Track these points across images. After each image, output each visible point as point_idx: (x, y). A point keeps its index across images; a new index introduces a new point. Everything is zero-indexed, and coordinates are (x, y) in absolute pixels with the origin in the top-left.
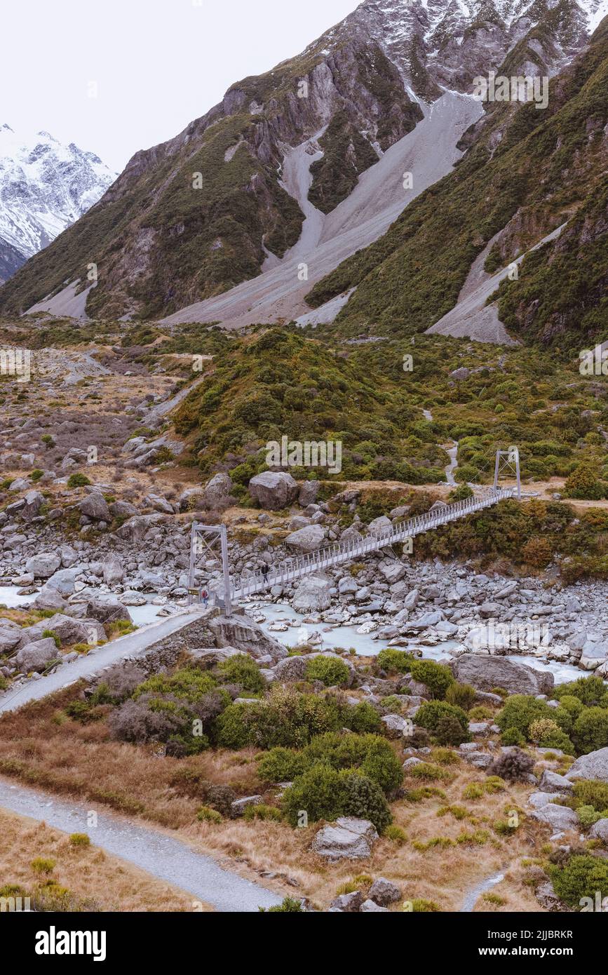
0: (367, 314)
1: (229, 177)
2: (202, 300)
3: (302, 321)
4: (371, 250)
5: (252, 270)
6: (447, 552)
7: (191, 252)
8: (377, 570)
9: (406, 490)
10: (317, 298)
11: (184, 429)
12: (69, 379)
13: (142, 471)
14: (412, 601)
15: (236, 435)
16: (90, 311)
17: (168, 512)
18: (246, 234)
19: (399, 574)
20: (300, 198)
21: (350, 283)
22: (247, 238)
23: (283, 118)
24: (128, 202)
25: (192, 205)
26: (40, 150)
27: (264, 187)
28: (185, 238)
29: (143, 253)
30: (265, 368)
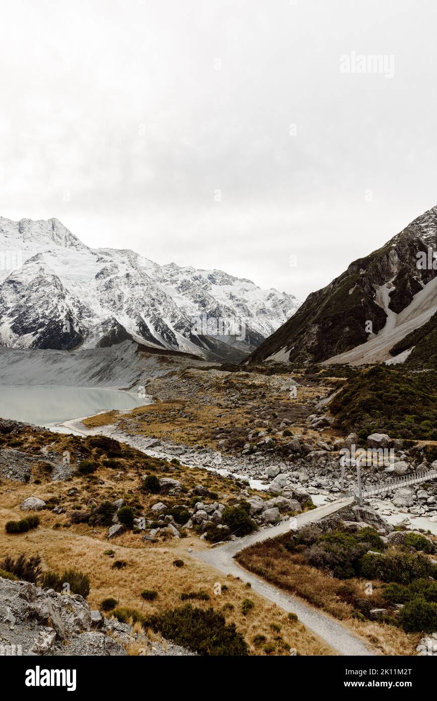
0: (422, 359)
1: (351, 301)
3: (388, 362)
5: (363, 340)
7: (335, 333)
10: (395, 351)
11: (334, 411)
12: (283, 388)
13: (316, 430)
15: (359, 415)
16: (291, 359)
17: (328, 450)
18: (360, 324)
20: (385, 308)
21: (412, 344)
22: (360, 326)
23: (375, 274)
24: (307, 314)
25: (335, 313)
26: (271, 295)
27: (367, 304)
28: (332, 327)
29: (314, 335)
30: (372, 384)
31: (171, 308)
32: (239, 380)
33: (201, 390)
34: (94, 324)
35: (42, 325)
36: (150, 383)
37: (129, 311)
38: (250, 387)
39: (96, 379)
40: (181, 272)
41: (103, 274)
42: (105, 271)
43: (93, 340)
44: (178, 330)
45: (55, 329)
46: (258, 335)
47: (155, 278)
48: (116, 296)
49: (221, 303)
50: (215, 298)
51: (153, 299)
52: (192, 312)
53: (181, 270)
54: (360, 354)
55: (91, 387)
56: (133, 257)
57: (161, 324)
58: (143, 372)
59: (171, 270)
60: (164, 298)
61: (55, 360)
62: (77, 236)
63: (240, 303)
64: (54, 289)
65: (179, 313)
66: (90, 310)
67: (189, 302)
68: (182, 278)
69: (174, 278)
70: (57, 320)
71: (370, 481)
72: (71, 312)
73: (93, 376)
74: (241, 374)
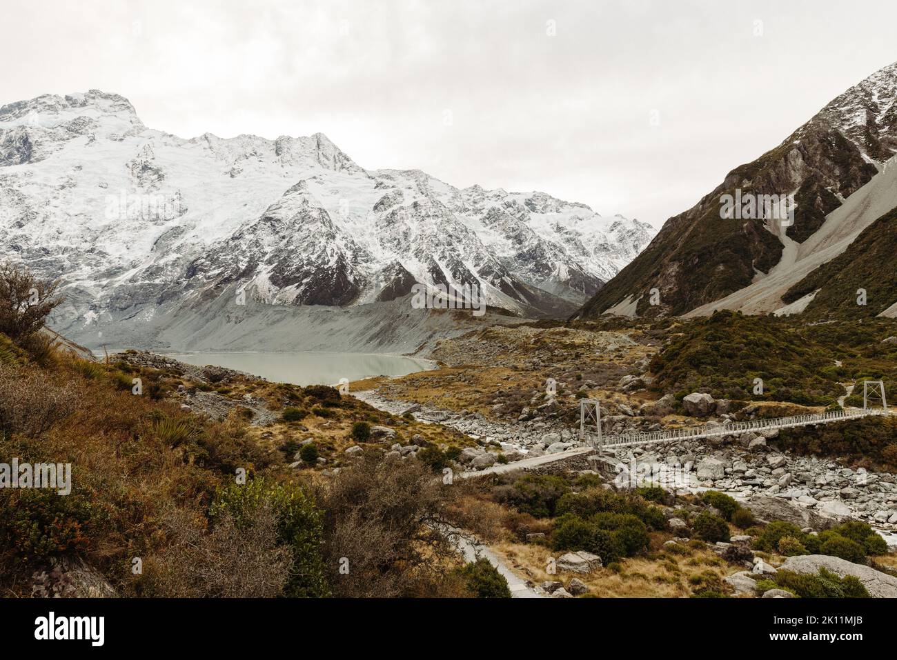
0: (829, 306)
1: (728, 227)
2: (710, 302)
3: (778, 313)
4: (833, 263)
5: (746, 282)
6: (820, 451)
7: (702, 273)
8: (765, 459)
9: (793, 407)
10: (790, 298)
11: (655, 370)
12: (610, 347)
13: (625, 393)
14: (784, 480)
15: (682, 372)
16: (638, 312)
17: (630, 415)
18: (740, 260)
19: (780, 463)
20: (780, 234)
21: (816, 286)
22: (741, 263)
23: (766, 187)
24: (664, 248)
25: (703, 245)
26: (616, 225)
27: (753, 230)
28: (699, 266)
29: (672, 277)
30: (709, 332)
31: (474, 247)
32: (554, 339)
33: (503, 353)
34: (373, 272)
35: (307, 274)
36: (440, 346)
37: (418, 253)
38: (566, 347)
39: (375, 342)
40: (488, 197)
41: (383, 204)
42: (386, 200)
43: (373, 292)
44: (485, 276)
45: (323, 278)
46: (597, 280)
47: (452, 207)
48: (401, 233)
49: (544, 237)
50: (535, 231)
51: (450, 236)
52: (503, 252)
53: (488, 194)
54: (737, 302)
55: (368, 352)
56: (422, 179)
57: (460, 269)
58: (434, 333)
59: (473, 196)
60: (464, 233)
61: (324, 320)
62: (349, 155)
63: (571, 236)
64: (321, 227)
65: (486, 254)
66: (368, 252)
67: (499, 238)
68: (488, 205)
69: (478, 206)
70: (326, 267)
71: (674, 451)
72: (343, 257)
73: (371, 339)
74: (558, 330)
